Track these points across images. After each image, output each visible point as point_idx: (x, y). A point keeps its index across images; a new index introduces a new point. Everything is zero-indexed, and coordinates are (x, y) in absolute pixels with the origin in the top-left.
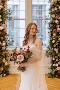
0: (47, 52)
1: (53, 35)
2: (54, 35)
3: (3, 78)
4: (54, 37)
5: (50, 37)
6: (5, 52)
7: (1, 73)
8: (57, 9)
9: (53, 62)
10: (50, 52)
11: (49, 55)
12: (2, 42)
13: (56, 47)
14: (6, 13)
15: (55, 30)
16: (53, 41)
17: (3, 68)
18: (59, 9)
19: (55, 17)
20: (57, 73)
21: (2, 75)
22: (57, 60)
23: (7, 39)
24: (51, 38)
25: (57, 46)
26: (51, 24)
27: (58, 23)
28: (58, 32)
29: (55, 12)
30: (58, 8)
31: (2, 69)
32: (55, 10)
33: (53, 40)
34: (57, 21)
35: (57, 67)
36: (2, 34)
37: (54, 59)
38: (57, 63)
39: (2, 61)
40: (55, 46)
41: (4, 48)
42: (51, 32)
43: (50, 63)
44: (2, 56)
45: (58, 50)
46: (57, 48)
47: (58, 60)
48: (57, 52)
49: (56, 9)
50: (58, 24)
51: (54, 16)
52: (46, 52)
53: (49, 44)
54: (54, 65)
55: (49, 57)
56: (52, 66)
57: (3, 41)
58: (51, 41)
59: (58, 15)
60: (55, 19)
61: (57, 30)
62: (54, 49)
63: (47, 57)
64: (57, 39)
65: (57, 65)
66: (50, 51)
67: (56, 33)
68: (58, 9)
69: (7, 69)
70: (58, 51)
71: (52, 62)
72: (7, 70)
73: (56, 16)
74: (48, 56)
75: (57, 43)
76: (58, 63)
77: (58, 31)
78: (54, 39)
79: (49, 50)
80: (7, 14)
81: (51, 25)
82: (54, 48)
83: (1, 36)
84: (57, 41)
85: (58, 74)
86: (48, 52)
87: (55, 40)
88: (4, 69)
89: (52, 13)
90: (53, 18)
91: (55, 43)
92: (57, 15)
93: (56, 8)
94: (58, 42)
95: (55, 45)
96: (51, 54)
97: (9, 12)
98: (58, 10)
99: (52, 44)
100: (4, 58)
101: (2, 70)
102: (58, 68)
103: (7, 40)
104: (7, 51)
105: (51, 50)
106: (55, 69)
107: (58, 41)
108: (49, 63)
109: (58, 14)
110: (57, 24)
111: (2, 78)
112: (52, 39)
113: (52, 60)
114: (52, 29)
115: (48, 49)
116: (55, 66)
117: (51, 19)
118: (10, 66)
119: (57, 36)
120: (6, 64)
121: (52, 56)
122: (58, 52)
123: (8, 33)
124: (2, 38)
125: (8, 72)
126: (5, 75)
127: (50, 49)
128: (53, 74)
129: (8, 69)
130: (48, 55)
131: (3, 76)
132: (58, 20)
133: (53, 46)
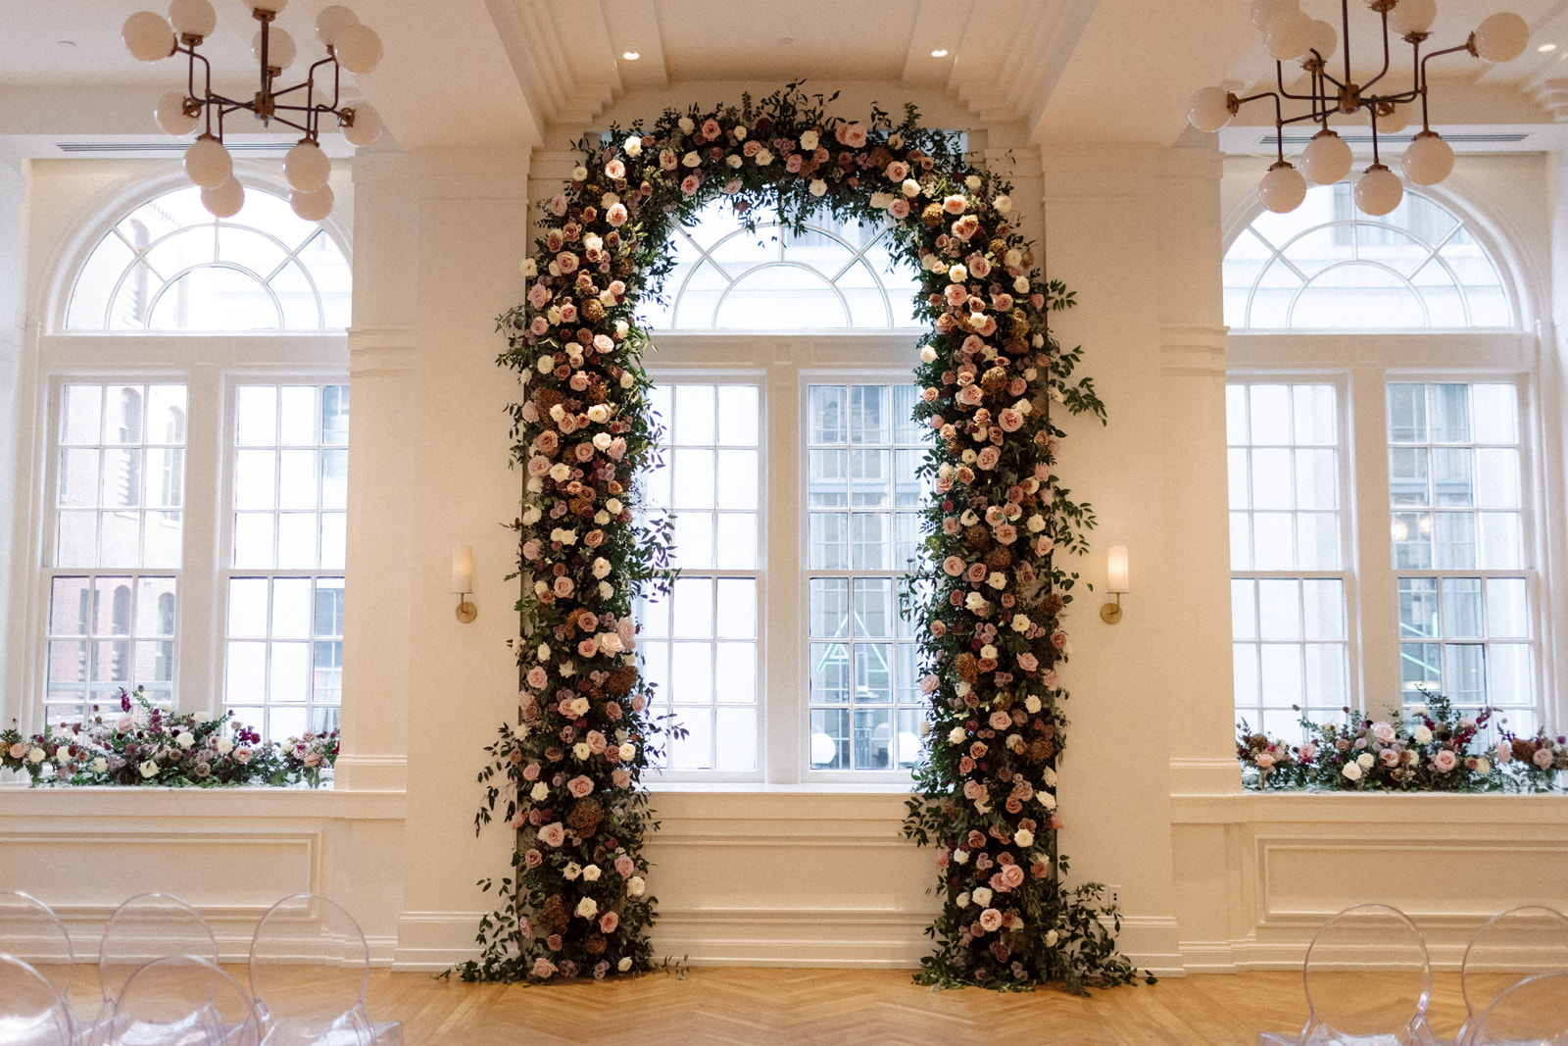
0: (915, 813)
1: (953, 694)
2: (963, 689)
3: (616, 982)
4: (957, 702)
5: (936, 702)
6: (623, 807)
7: (601, 948)
8: (975, 519)
9: (958, 878)
10: (935, 812)
11: (929, 834)
12: (611, 739)
13: (978, 776)
14: (638, 542)
15: (965, 657)
16: (957, 735)
17: (613, 915)
18: (988, 518)
19: (966, 570)
20: (985, 953)
21: (604, 966)
22: (983, 863)
23: (643, 719)
24: (941, 711)
25: (984, 767)
26: (937, 615)
27: (981, 614)
28: (985, 669)
29: (964, 539)
30: (982, 514)
31: (609, 921)
32: (964, 528)
33: (952, 725)
34: (975, 601)
35: (981, 909)
36: (613, 684)
37: (961, 857)
38: (984, 883)
39: (613, 866)
40: (967, 766)
41: (622, 776)
42: (942, 668)
43: (939, 889)
44: (613, 834)
45: (992, 793)
46: (980, 782)
47: (989, 864)
48: (982, 809)
49: (967, 519)
50: (985, 622)
51: (955, 566)
52: (905, 811)
53: (927, 756)
54: (962, 901)
55: (932, 844)
56: (951, 908)
57: (619, 733)
58: (942, 730)
59: (979, 560)
60: (969, 589)
61: (978, 655)
62: (959, 788)
63: (913, 843)
64: (982, 718)
65: (982, 895)
66: (934, 804)
67: (970, 680)
68: (983, 522)
69: (637, 929)
70: (987, 798)
71: (949, 879)
72: (638, 940)
73: (968, 564)
74: (924, 840)
75: (979, 744)
76: (992, 882)
77: (988, 663)
78: (961, 717)
79: (927, 796)
80: (648, 552)
81: (939, 623)
82: (960, 781)
83: (607, 700)
84: (981, 734)
85: (993, 957)
86: (922, 811)
87: (963, 724)
88: (618, 928)
89: (945, 546)
90: (951, 578)
91: (965, 747)
92: (974, 557)
93: (968, 511)
94: (986, 741)
95: (964, 758)
96: (947, 820)
97: (660, 539)
98: (982, 529)
99: (947, 756)
100: (621, 850)
101: (611, 929)
102: (992, 917)
103: (641, 725)
104: (640, 798)
105: (942, 794)
106: (968, 925)
107: (990, 735)
108: (928, 891)
109: (983, 553)
110: (977, 619)
111: (608, 985)
112: (947, 719)
113: (953, 864)
114: (945, 648)
115: (924, 791)
116: (972, 904)
117: (941, 583)
118: (656, 909)
119: (982, 700)
120: (637, 887)
121: (952, 842)
122: (987, 810)
123: (648, 675)
124: (615, 711)
125: (646, 949)
126: (625, 963)
127: (934, 787)
128: (959, 960)
129: (646, 930)
130: (919, 831)
131: (613, 973)
132: (985, 596)
133: (956, 768)
